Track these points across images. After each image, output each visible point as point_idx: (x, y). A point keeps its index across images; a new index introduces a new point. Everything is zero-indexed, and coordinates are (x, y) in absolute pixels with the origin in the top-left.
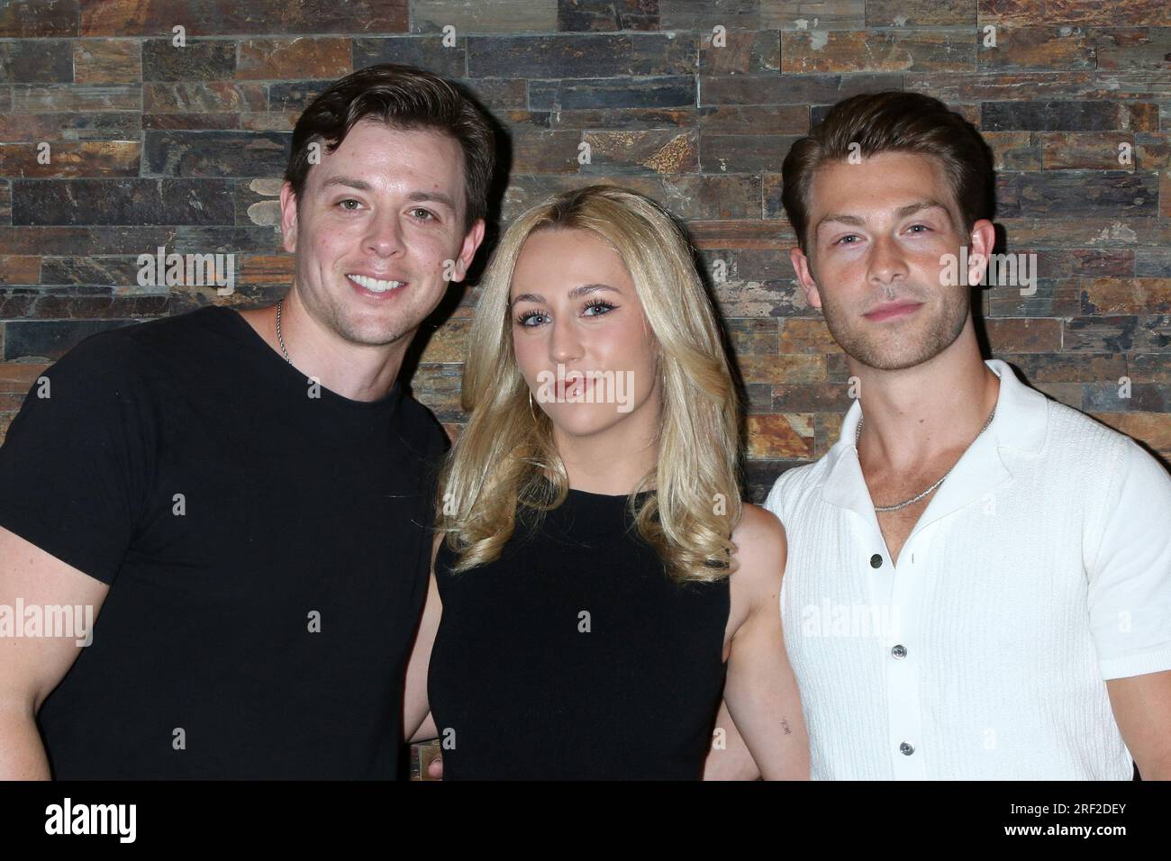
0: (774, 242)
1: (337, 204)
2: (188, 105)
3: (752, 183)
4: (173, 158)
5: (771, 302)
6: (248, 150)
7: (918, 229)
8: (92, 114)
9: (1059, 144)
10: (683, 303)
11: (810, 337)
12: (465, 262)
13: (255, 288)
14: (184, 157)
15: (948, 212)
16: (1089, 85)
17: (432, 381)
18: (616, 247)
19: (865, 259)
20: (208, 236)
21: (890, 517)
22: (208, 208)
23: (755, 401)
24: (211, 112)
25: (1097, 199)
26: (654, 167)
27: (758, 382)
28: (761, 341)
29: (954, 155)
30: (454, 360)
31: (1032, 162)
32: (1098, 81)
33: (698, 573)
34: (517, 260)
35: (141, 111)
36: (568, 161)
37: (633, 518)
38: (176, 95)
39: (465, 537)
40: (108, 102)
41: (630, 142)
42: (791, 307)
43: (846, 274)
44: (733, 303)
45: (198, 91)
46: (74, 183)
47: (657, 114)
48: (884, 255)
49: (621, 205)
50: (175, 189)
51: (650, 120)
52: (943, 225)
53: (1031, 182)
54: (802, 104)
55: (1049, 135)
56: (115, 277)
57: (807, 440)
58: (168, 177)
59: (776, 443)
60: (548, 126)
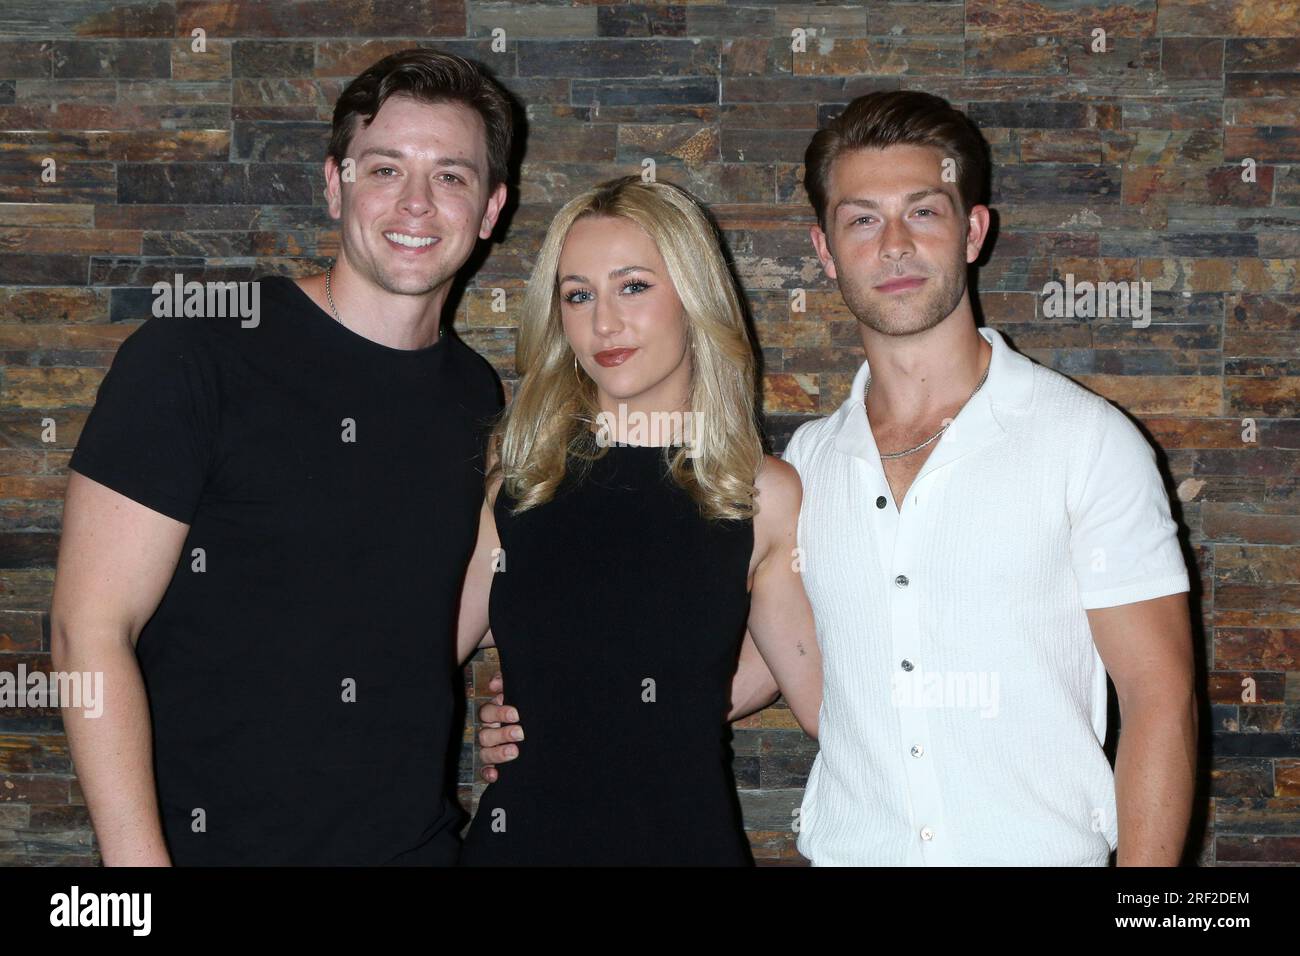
0: (785, 224)
1: (375, 172)
2: (272, 98)
3: (766, 171)
4: (259, 145)
5: (782, 276)
6: (325, 139)
7: (924, 213)
8: (188, 106)
9: (1035, 140)
10: (710, 280)
11: (817, 306)
12: (490, 222)
13: (330, 260)
14: (268, 144)
15: (951, 199)
16: (1062, 88)
17: (485, 343)
18: (650, 234)
19: (877, 240)
20: (288, 214)
21: (894, 464)
22: (288, 190)
23: (769, 362)
24: (292, 105)
25: (1067, 189)
26: (681, 156)
27: (771, 346)
28: (772, 310)
29: (957, 148)
30: (504, 325)
31: (1011, 156)
32: (1069, 84)
33: (726, 512)
34: (564, 244)
35: (230, 104)
36: (606, 150)
37: (668, 468)
38: (261, 89)
39: (521, 484)
40: (201, 96)
41: (660, 135)
42: (800, 280)
43: (860, 251)
44: (749, 277)
45: (281, 86)
46: (172, 168)
47: (683, 110)
48: (895, 235)
49: (653, 194)
50: (259, 172)
51: (678, 116)
52: (946, 210)
53: (1010, 172)
54: (811, 102)
55: (1027, 131)
56: (208, 250)
57: (813, 397)
58: (254, 162)
59: (786, 400)
60: (588, 120)
